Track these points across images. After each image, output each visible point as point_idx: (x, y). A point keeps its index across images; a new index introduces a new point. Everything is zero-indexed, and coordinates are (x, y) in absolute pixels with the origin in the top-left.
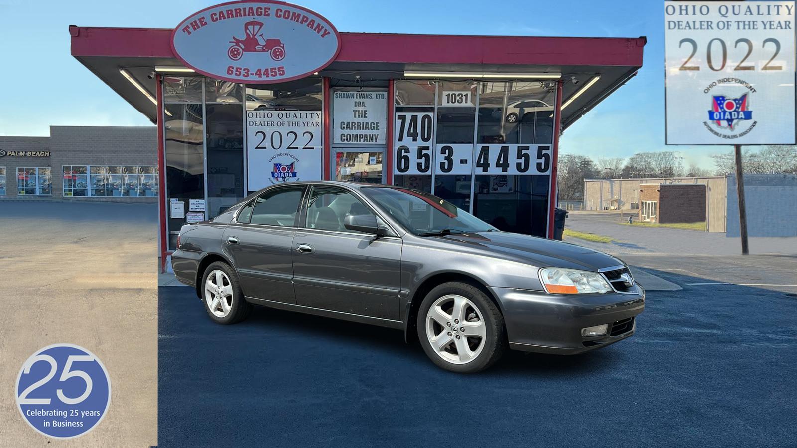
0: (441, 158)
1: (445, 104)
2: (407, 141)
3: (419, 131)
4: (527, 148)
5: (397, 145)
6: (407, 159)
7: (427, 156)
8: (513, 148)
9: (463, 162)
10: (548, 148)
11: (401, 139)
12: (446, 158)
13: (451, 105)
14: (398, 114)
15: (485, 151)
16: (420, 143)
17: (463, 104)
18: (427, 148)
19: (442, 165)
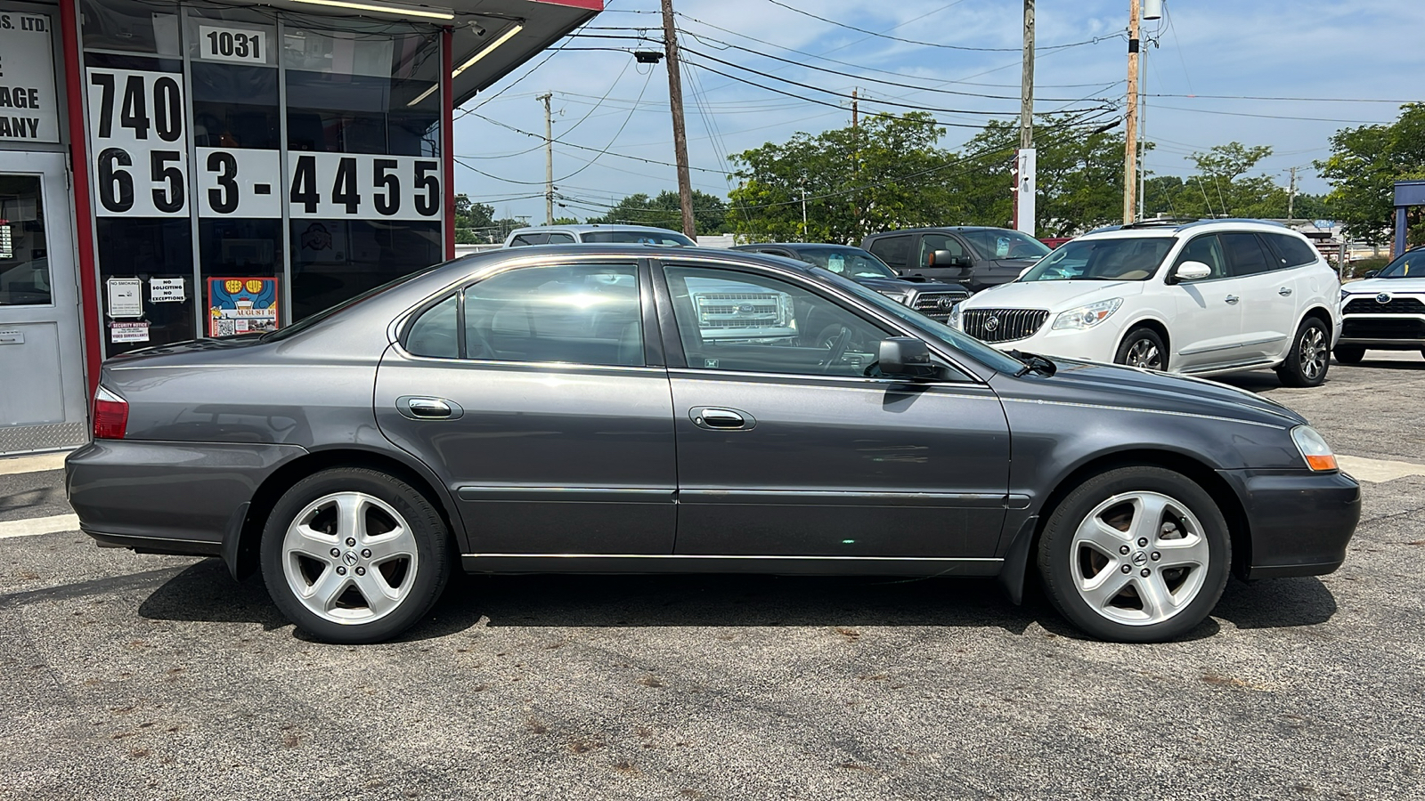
0: (209, 181)
1: (206, 54)
2: (122, 137)
3: (150, 113)
4: (393, 164)
5: (97, 145)
6: (126, 181)
7: (175, 175)
8: (365, 164)
9: (262, 189)
10: (433, 166)
11: (105, 131)
12: (221, 180)
13: (220, 57)
14: (91, 70)
15: (307, 166)
16: (155, 141)
17: (250, 59)
18: (175, 156)
19: (214, 195)
